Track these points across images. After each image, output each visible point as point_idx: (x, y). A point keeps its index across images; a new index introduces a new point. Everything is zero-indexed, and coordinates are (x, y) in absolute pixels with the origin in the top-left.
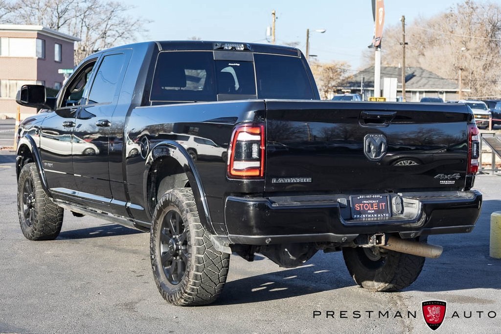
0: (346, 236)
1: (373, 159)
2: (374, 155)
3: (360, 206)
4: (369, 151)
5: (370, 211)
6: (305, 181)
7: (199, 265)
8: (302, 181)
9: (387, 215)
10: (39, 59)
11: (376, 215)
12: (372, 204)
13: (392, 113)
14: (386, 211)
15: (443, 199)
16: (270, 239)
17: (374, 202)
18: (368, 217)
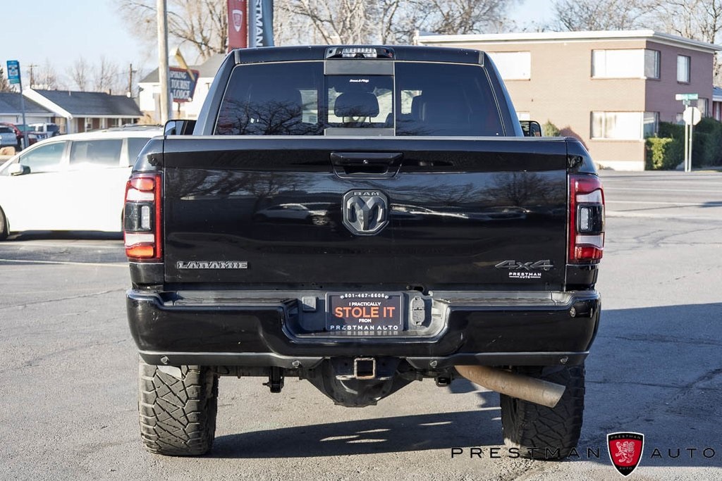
0: (299, 360)
1: (360, 232)
2: (362, 226)
3: (344, 312)
4: (353, 217)
5: (363, 320)
6: (235, 267)
7: (149, 393)
8: (230, 267)
9: (396, 328)
10: (649, 80)
11: (372, 328)
12: (368, 309)
13: (392, 156)
14: (394, 321)
15: (502, 303)
16: (166, 358)
17: (372, 304)
18: (357, 330)
